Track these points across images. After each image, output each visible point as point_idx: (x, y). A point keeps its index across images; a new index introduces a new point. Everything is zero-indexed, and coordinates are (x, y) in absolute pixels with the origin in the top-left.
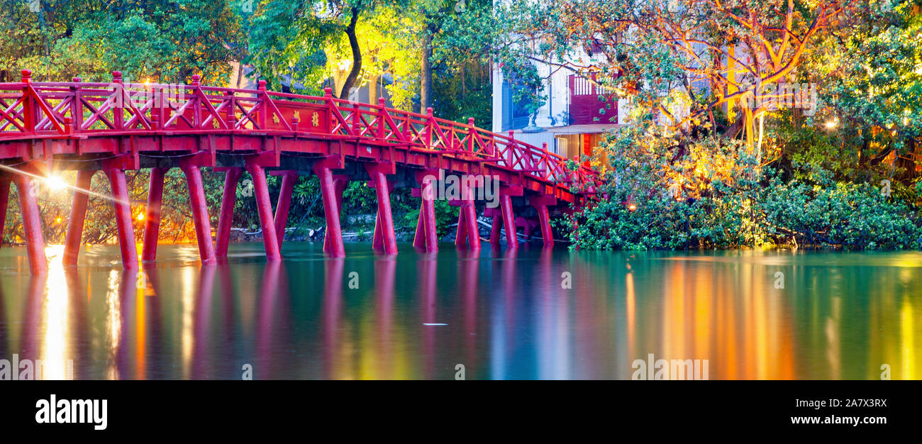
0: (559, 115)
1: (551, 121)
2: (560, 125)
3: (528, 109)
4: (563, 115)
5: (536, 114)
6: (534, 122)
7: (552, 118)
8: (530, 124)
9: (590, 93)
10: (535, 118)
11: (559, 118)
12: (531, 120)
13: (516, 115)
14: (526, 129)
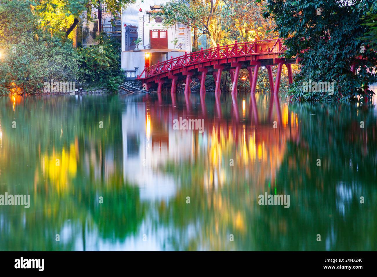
0: (147, 45)
1: (144, 47)
2: (147, 49)
3: (135, 43)
4: (148, 45)
5: (138, 45)
6: (137, 48)
7: (144, 46)
8: (136, 48)
9: (158, 37)
10: (138, 46)
11: (147, 46)
12: (136, 47)
13: (131, 45)
14: (135, 50)
